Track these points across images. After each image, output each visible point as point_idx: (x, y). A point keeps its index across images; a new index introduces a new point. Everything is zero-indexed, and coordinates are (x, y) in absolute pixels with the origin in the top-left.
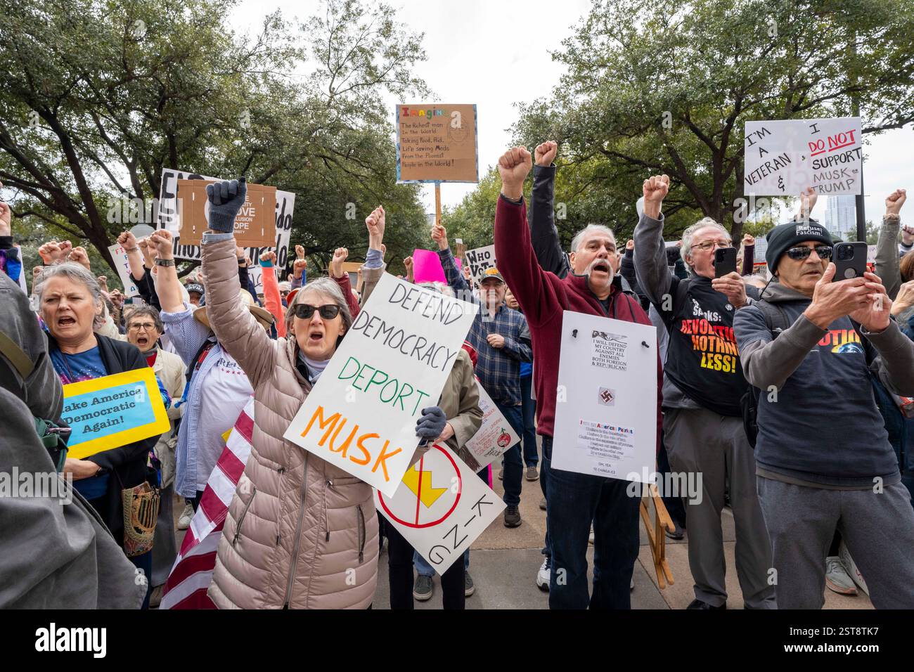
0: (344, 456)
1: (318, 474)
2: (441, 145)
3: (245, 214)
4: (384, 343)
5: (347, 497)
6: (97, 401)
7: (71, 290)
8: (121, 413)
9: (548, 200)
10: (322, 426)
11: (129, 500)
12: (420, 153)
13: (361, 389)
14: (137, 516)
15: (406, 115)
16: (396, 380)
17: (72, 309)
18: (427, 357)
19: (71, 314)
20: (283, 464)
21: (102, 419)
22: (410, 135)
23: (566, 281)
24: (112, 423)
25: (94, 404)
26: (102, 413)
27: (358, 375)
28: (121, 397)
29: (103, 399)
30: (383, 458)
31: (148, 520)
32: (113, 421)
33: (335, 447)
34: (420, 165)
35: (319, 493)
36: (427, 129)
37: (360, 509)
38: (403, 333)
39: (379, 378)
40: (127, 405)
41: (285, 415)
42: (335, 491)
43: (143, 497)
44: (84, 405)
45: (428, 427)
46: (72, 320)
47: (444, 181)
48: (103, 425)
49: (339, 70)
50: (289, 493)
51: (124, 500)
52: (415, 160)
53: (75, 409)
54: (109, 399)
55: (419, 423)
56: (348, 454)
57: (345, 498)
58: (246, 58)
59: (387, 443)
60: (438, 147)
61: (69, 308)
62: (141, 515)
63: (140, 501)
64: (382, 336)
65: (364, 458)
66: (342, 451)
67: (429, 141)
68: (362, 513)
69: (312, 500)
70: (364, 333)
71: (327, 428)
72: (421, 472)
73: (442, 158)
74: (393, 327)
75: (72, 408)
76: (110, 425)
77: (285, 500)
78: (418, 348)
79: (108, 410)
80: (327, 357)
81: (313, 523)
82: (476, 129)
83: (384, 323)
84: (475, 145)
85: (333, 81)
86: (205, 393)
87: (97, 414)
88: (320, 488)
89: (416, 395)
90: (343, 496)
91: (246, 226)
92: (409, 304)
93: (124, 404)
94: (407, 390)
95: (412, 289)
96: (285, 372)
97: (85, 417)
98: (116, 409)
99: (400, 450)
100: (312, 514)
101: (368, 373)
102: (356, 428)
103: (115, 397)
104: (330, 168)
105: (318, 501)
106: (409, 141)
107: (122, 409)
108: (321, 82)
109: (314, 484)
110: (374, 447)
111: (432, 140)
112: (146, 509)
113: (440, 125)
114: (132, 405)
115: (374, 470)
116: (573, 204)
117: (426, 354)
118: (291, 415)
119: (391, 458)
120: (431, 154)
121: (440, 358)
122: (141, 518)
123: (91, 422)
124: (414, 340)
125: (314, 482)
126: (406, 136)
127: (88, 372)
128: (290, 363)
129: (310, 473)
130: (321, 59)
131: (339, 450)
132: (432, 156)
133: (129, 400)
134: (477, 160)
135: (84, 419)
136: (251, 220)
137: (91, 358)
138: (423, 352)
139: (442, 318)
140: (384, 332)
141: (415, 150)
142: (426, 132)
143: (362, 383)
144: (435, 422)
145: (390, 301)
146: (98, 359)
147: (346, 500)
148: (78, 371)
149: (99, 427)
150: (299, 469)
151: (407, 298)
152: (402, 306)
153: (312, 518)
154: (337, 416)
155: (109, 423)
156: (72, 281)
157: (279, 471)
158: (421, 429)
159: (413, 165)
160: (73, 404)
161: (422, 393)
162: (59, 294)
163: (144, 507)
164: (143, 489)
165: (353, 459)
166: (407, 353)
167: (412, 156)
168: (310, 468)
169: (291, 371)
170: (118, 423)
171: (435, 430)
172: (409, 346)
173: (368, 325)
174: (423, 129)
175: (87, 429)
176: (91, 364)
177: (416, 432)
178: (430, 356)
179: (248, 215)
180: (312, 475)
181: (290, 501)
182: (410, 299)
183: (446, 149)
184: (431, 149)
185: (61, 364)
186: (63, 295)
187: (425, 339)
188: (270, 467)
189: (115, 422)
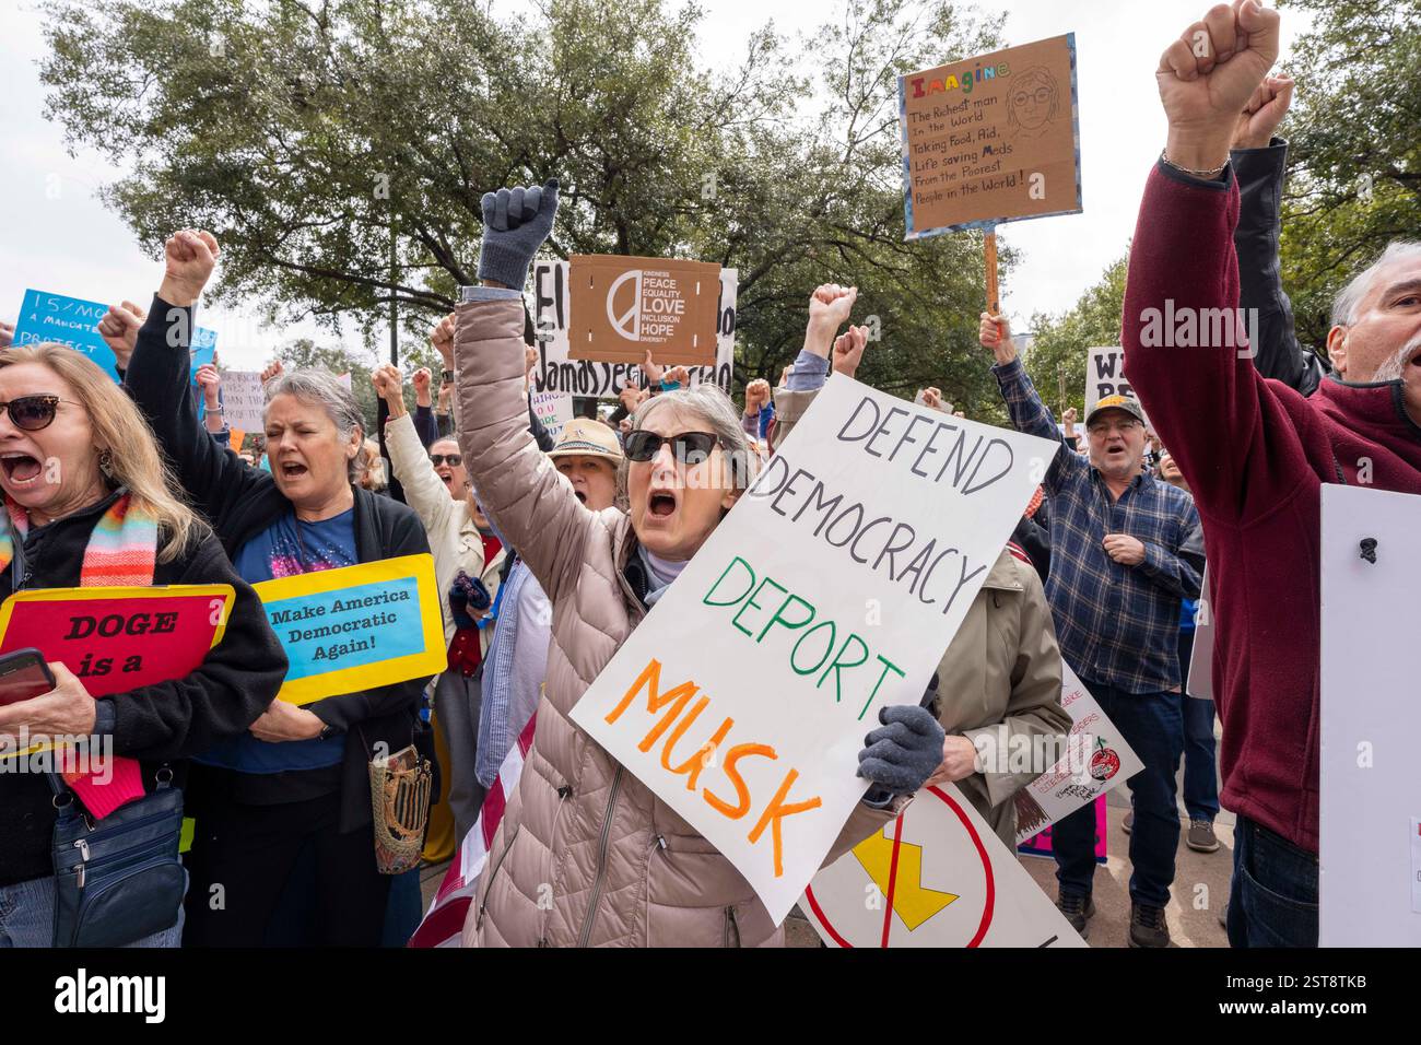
0: (691, 786)
1: (638, 816)
2: (994, 143)
3: (669, 311)
4: (816, 534)
5: (700, 885)
6: (341, 606)
7: (300, 416)
8: (374, 630)
9: (1264, 232)
10: (653, 707)
11: (381, 779)
12: (950, 169)
13: (749, 634)
14: (393, 809)
15: (919, 94)
16: (832, 623)
17: (299, 450)
18: (911, 575)
19: (297, 458)
20: (570, 778)
21: (343, 638)
22: (930, 136)
23: (1319, 403)
24: (356, 647)
25: (334, 611)
26: (344, 628)
27: (749, 600)
28: (377, 603)
29: (348, 603)
30: (777, 811)
31: (410, 817)
32: (359, 644)
33: (675, 762)
34: (951, 194)
35: (635, 861)
36: (964, 115)
37: (732, 919)
38: (862, 511)
39: (795, 613)
40: (383, 618)
41: (582, 670)
42: (671, 863)
43: (401, 777)
44: (321, 611)
45: (887, 759)
46: (301, 469)
47: (1004, 221)
48: (344, 650)
49: (863, 104)
50: (573, 846)
51: (372, 780)
52: (940, 186)
53: (307, 617)
54: (357, 604)
55: (869, 742)
56: (700, 783)
57: (698, 888)
58: (725, 105)
59: (793, 775)
60: (988, 150)
61: (294, 448)
62: (399, 808)
63: (397, 783)
64: (813, 516)
65: (735, 802)
66: (689, 774)
67: (968, 139)
68: (735, 928)
69: (617, 876)
70: (774, 507)
71: (663, 711)
72: (897, 842)
73: (997, 172)
74: (841, 497)
75: (303, 615)
76: (353, 650)
77: (565, 860)
78: (892, 551)
79: (355, 623)
80: (685, 552)
81: (617, 929)
82: (1074, 91)
83: (820, 485)
84: (1071, 127)
85: (853, 122)
86: (524, 608)
87: (337, 629)
88: (639, 849)
89: (874, 667)
90: (691, 880)
91: (669, 330)
92: (883, 444)
93: (379, 615)
94: (854, 653)
95: (894, 410)
96: (598, 577)
97: (319, 633)
98: (367, 624)
99: (816, 803)
100: (616, 909)
101: (770, 600)
102: (728, 724)
103: (368, 602)
104: (848, 260)
105: (632, 881)
106: (927, 148)
107: (375, 624)
108: (836, 126)
109: (628, 840)
110: (762, 778)
111: (974, 136)
112: (406, 798)
113: (990, 101)
114: (392, 618)
115: (754, 836)
116: (1313, 295)
117: (911, 567)
118: (592, 669)
119: (793, 816)
120: (973, 167)
121: (942, 580)
122: (398, 813)
123: (326, 642)
124: (889, 528)
125: (627, 834)
126: (920, 139)
127: (328, 554)
128: (613, 559)
129: (621, 811)
130: (837, 90)
131: (681, 770)
132: (977, 171)
133: (388, 608)
134: (1077, 162)
135: (317, 636)
136: (677, 320)
137: (339, 530)
138: (902, 560)
139: (958, 477)
140: (819, 507)
141: (940, 163)
142: (962, 122)
143: (755, 620)
144: (908, 747)
145: (840, 437)
146: (349, 531)
147: (699, 894)
148: (314, 551)
149: (337, 652)
150: (599, 795)
151: (881, 430)
152: (867, 448)
153: (614, 918)
154: (689, 689)
155: (353, 646)
156: (299, 402)
157: (561, 792)
158: (872, 761)
159: (938, 196)
160: (305, 608)
161: (889, 665)
162: (281, 424)
163: (403, 796)
164: (404, 762)
165: (711, 799)
166: (864, 561)
167: (935, 179)
168: (623, 800)
169: (612, 578)
170: (366, 648)
171: (905, 771)
172: (871, 545)
173: (785, 487)
174: (956, 117)
175: (320, 653)
176: (334, 539)
177: (857, 765)
178: (919, 571)
179: (673, 313)
180: (624, 817)
181: (573, 866)
182: (887, 433)
183: (1006, 149)
184: (974, 157)
185: (291, 536)
186: (287, 426)
187: (912, 530)
188: (548, 779)
189: (363, 646)
